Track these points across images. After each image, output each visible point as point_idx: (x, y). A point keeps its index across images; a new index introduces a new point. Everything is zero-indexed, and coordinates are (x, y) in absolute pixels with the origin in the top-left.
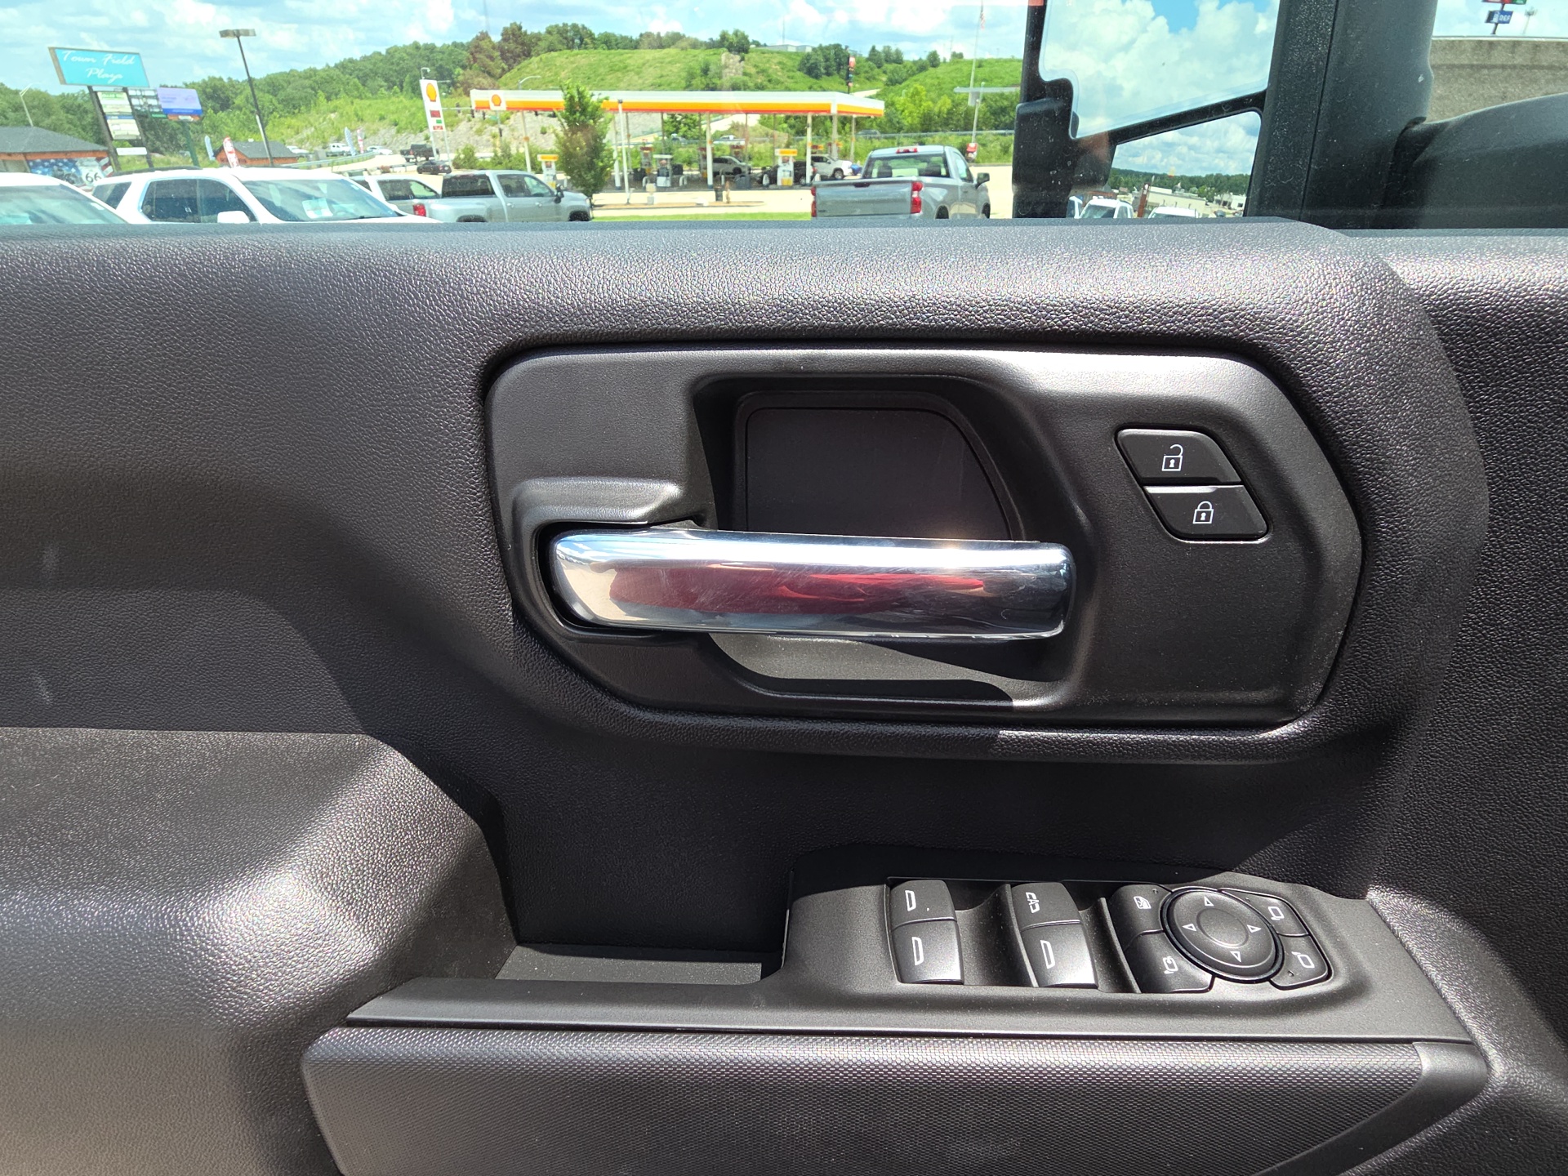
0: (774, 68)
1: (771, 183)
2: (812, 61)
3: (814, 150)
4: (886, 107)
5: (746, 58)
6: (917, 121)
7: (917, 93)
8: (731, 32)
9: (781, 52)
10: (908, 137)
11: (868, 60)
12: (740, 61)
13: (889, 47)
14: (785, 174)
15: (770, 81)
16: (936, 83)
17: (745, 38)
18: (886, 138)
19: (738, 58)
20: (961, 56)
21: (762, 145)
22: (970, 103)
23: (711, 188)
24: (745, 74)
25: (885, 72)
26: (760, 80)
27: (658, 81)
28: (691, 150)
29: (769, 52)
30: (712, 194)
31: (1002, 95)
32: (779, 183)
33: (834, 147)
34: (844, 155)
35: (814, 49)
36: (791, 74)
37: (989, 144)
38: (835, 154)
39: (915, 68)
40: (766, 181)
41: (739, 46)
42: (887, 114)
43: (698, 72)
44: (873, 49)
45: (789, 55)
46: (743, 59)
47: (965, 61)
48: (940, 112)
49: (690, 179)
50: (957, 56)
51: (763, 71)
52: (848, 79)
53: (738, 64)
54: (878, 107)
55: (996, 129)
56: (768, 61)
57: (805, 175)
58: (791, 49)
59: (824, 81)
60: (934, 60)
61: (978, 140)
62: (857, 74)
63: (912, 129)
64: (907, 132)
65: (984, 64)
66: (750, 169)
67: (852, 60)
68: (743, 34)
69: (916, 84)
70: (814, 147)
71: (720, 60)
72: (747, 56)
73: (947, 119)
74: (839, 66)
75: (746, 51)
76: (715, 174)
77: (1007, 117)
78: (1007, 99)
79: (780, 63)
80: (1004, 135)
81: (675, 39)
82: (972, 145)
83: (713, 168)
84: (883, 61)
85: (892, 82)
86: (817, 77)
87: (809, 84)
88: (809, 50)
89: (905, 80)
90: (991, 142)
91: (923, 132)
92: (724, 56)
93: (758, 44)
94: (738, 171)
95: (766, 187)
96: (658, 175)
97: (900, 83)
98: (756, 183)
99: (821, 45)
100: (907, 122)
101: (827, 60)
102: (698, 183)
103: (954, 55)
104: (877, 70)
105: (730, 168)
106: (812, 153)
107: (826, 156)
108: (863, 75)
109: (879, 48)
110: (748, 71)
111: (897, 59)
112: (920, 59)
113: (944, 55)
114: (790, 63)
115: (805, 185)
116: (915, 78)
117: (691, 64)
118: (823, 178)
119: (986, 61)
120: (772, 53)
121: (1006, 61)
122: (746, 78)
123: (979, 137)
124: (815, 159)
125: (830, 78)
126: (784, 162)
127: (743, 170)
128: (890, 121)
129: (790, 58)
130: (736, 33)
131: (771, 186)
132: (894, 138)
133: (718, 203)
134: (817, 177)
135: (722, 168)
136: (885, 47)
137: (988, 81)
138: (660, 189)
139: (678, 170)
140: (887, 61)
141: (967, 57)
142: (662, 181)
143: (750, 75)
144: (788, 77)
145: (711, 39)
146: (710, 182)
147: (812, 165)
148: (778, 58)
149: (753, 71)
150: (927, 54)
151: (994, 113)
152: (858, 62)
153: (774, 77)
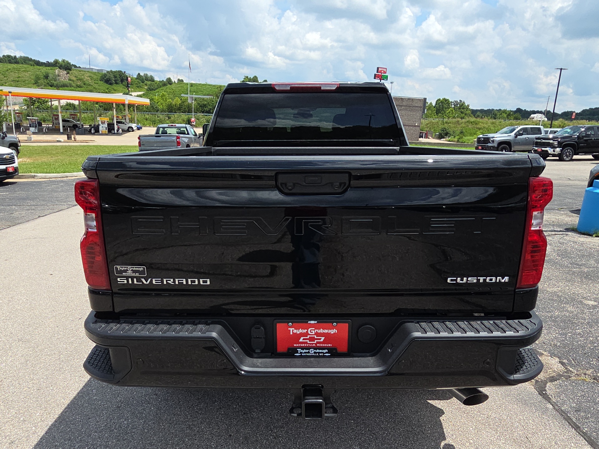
0: (86, 78)
1: (95, 132)
2: (107, 77)
3: (117, 118)
4: (150, 101)
5: (70, 73)
6: (165, 108)
7: (163, 95)
8: (60, 60)
9: (90, 71)
10: (163, 114)
11: (136, 79)
12: (67, 74)
13: (147, 74)
14: (103, 128)
15: (84, 84)
16: (172, 91)
17: (69, 63)
18: (151, 114)
19: (65, 72)
20: (182, 81)
21: (86, 114)
22: (189, 101)
23: (62, 134)
24: (70, 80)
25: (146, 85)
26: (79, 83)
27: (17, 79)
28: (44, 115)
29: (82, 71)
30: (65, 137)
31: (203, 99)
32: (100, 132)
33: (127, 118)
34: (131, 121)
35: (108, 72)
36: (96, 82)
37: (200, 119)
38: (128, 121)
39: (161, 84)
40: (93, 131)
41: (67, 67)
42: (150, 104)
43: (42, 77)
44: (139, 74)
45: (95, 73)
46: (68, 73)
47: (184, 83)
48: (176, 104)
49: (48, 129)
50: (180, 81)
51: (80, 80)
52: (128, 87)
53: (66, 75)
54: (146, 101)
55: (203, 113)
56: (83, 75)
57: (114, 129)
58: (94, 71)
59: (115, 87)
60: (169, 81)
61: (195, 117)
62: (132, 84)
63: (163, 111)
64: (161, 112)
65: (193, 85)
66: (82, 125)
67: (129, 79)
68: (68, 62)
69: (162, 91)
70: (117, 117)
71: (55, 72)
72: (70, 72)
73: (180, 107)
74: (122, 81)
75: (70, 70)
76: (64, 127)
77: (207, 108)
78: (206, 101)
79: (89, 76)
80: (207, 115)
81: (26, 60)
82: (193, 119)
83: (63, 124)
84: (144, 80)
85: (150, 89)
86: (111, 84)
87: (107, 87)
88: (104, 72)
89: (157, 89)
90: (201, 118)
91: (169, 112)
92: (57, 71)
93: (75, 66)
94: (75, 127)
95: (94, 134)
96: (30, 127)
97: (154, 90)
98: (88, 132)
99: (111, 70)
100: (160, 107)
101: (115, 77)
102: (54, 130)
103: (179, 80)
104: (142, 83)
105: (71, 125)
106: (116, 120)
107: (124, 121)
108: (134, 85)
109: (142, 74)
110: (72, 79)
111: (152, 79)
112: (163, 81)
113: (174, 79)
114: (95, 77)
115: (115, 133)
116: (162, 88)
117: (37, 73)
118: (123, 131)
119: (194, 84)
120: (85, 72)
121: (203, 85)
122: (70, 82)
123: (196, 116)
124: (118, 122)
125: (118, 85)
126: (102, 123)
127: (78, 126)
128: (152, 107)
129: (95, 75)
130: (64, 61)
131: (96, 134)
132: (155, 114)
133: (69, 141)
134: (120, 130)
135: (67, 124)
136: (145, 74)
137: (197, 93)
138: (34, 133)
139: (40, 124)
140: (146, 80)
141: (185, 82)
142: (32, 129)
143: (73, 81)
144: (95, 83)
145: (48, 62)
146: (61, 131)
147: (117, 125)
148: (88, 74)
149: (74, 79)
150: (166, 78)
151: (201, 106)
152: (131, 79)
153: (87, 82)
